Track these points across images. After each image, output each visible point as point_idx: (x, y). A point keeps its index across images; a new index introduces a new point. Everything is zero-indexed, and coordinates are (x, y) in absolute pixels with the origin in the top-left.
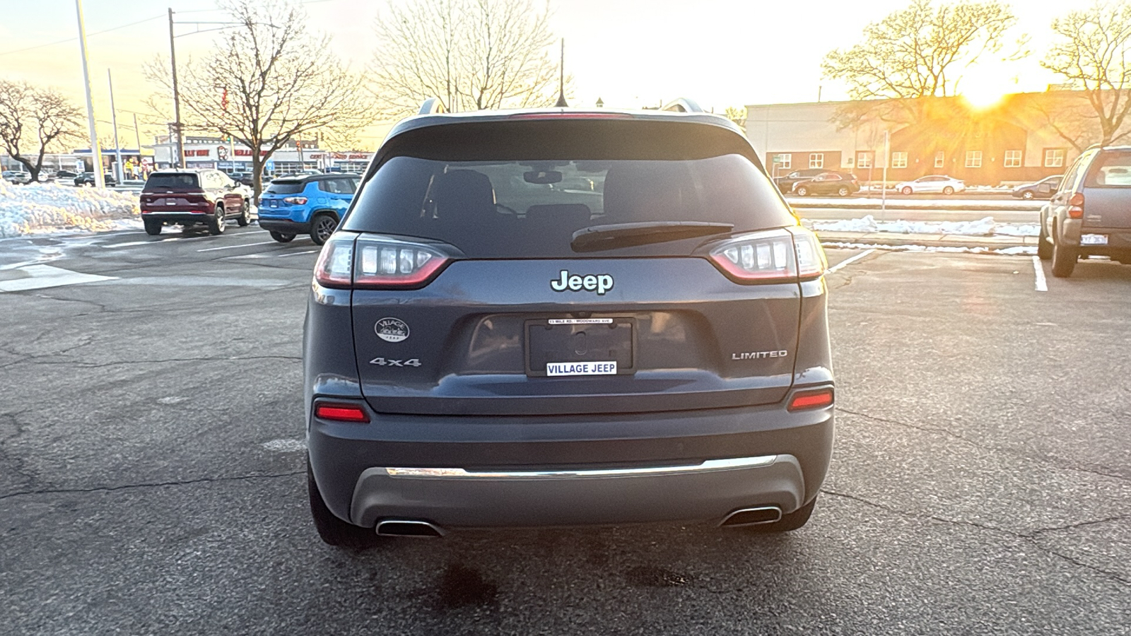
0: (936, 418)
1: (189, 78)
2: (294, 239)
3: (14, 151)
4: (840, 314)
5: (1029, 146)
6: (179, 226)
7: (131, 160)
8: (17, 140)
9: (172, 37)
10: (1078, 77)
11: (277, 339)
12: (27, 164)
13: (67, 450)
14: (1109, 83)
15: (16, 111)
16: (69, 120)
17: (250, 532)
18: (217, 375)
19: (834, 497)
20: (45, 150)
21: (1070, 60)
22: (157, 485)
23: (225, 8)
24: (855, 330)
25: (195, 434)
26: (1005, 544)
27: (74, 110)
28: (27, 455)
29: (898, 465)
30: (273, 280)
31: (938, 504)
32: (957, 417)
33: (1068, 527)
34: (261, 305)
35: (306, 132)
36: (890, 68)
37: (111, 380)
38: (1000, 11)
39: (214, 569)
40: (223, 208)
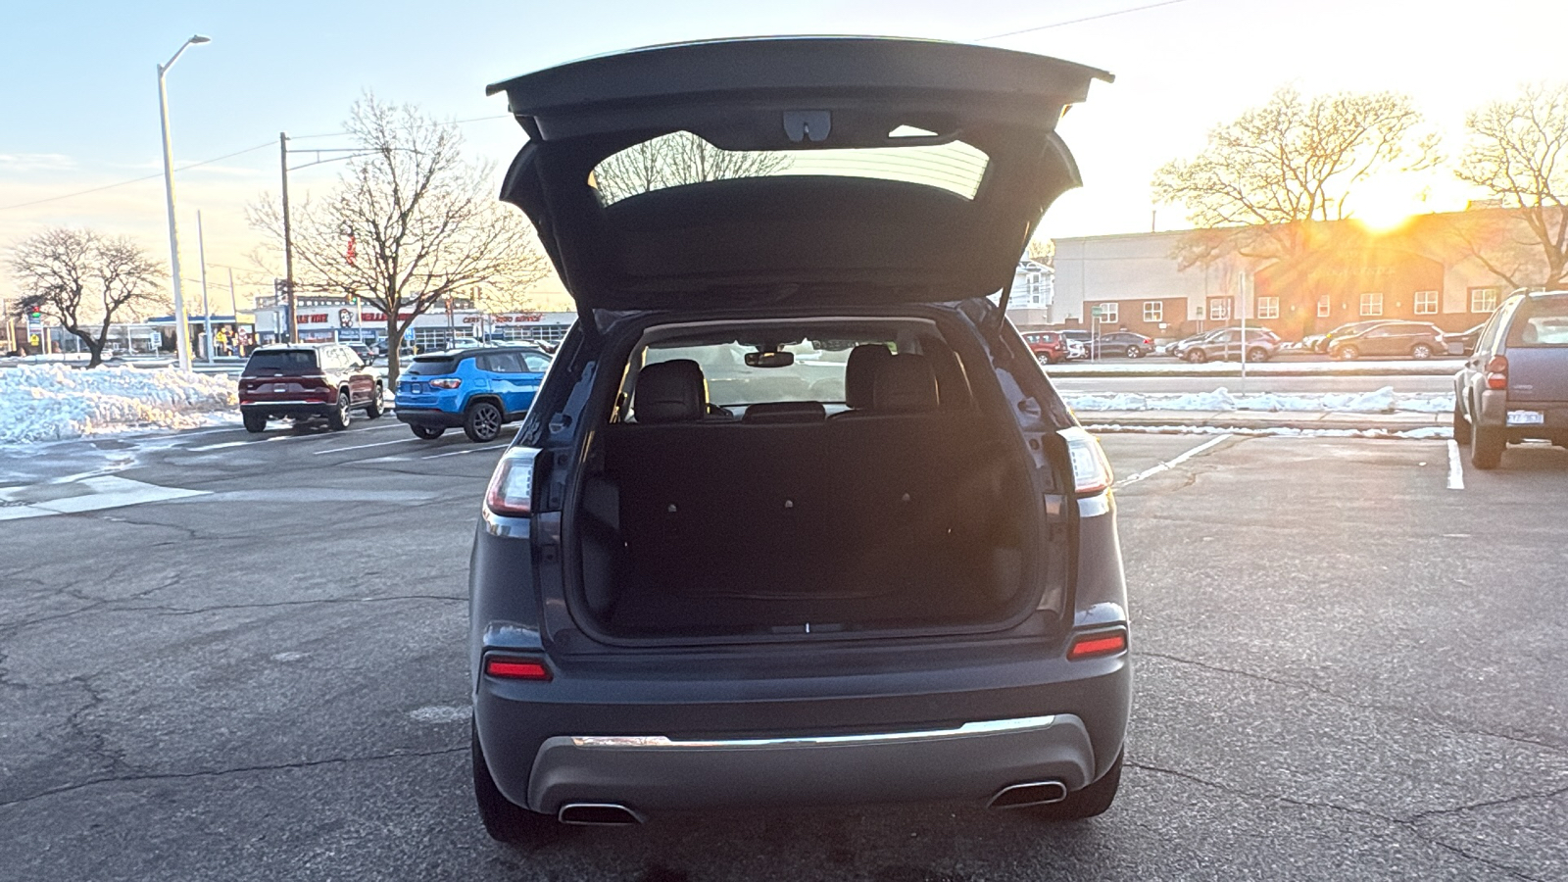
0: (1295, 667)
1: (307, 223)
2: (444, 435)
3: (70, 322)
4: (1176, 526)
5: (1448, 284)
6: (289, 420)
7: (224, 330)
8: (75, 307)
9: (284, 170)
10: (1509, 190)
11: (424, 572)
12: (85, 337)
13: (158, 724)
14: (1553, 197)
15: (75, 269)
16: (143, 279)
17: (395, 826)
18: (346, 622)
19: (1153, 773)
20: (112, 319)
21: (1496, 168)
22: (276, 767)
23: (355, 132)
24: (1196, 547)
25: (321, 701)
26: (1375, 832)
27: (151, 266)
28: (107, 731)
29: (1240, 729)
30: (416, 492)
31: (1290, 780)
32: (1324, 665)
33: (1461, 809)
34: (400, 527)
35: (459, 290)
36: (1248, 184)
37: (208, 630)
38: (1394, 106)
39: (353, 873)
40: (347, 394)
